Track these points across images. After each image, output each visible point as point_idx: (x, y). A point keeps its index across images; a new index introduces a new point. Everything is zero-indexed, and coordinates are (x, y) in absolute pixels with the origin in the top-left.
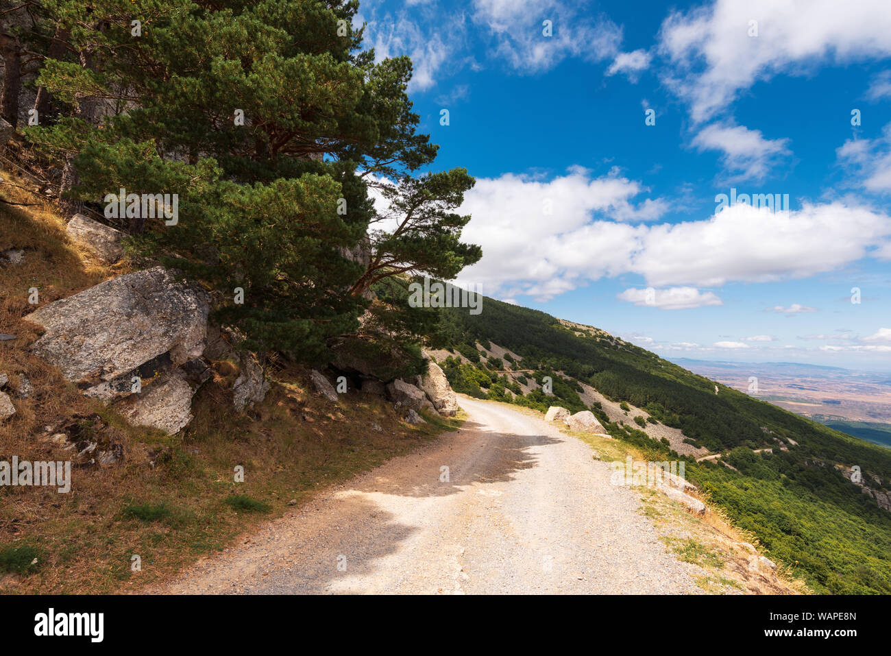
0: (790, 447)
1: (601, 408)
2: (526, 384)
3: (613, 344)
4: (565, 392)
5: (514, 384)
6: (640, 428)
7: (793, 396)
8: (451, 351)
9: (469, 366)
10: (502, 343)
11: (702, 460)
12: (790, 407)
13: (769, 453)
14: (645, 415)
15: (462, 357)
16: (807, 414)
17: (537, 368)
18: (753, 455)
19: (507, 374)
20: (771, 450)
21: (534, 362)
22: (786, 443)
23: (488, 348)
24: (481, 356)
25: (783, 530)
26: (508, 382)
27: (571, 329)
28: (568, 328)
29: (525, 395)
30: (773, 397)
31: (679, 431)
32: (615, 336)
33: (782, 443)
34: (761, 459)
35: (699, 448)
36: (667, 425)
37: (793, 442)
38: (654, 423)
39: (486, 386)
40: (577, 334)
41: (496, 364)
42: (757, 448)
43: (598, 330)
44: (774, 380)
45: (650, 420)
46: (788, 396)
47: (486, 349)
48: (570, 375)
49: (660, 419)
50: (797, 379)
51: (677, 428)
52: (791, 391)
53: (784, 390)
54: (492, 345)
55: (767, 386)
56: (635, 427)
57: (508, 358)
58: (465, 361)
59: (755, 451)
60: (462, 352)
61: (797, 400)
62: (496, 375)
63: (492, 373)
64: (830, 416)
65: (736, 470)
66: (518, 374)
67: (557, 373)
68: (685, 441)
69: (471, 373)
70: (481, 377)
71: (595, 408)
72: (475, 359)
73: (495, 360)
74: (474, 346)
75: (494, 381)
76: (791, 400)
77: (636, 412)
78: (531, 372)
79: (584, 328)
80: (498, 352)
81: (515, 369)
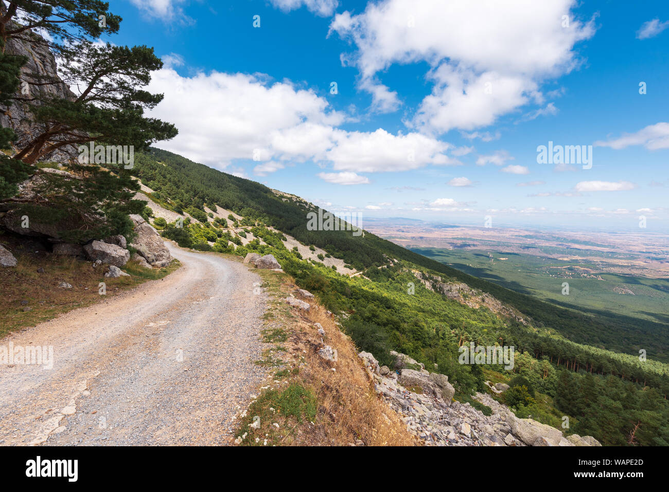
0: (395, 264)
1: (297, 250)
2: (245, 237)
3: (307, 207)
4: (274, 241)
5: (236, 238)
6: (321, 261)
7: (399, 236)
8: (181, 213)
9: (198, 225)
10: (226, 207)
11: (353, 276)
12: (397, 242)
13: (385, 268)
14: (324, 253)
15: (191, 218)
16: (404, 246)
17: (254, 225)
18: (377, 270)
19: (230, 230)
20: (386, 266)
21: (252, 221)
22: (393, 261)
23: (215, 211)
24: (208, 217)
25: (387, 307)
26: (231, 236)
27: (279, 196)
28: (278, 196)
29: (244, 245)
30: (390, 237)
31: (342, 261)
32: (309, 202)
33: (391, 262)
34: (381, 271)
35: (352, 269)
36: (336, 258)
37: (396, 261)
38: (329, 257)
39: (213, 240)
40: (284, 200)
41: (221, 223)
42: (380, 266)
43: (298, 197)
44: (391, 228)
45: (327, 256)
46: (396, 236)
47: (214, 211)
48: (278, 230)
49: (332, 254)
50: (401, 227)
51: (341, 259)
52: (398, 233)
53: (395, 233)
54: (218, 207)
55: (388, 231)
56: (318, 260)
57: (231, 218)
58: (194, 221)
59: (379, 268)
60: (191, 214)
61: (401, 238)
62: (222, 232)
63: (218, 230)
64: (413, 245)
65: (369, 279)
66: (239, 230)
67: (269, 228)
68: (345, 267)
69: (200, 231)
70: (208, 233)
71: (294, 251)
72: (204, 220)
73: (220, 220)
74: (202, 209)
75: (220, 236)
76: (397, 238)
77: (320, 251)
78: (250, 228)
79: (289, 196)
80: (223, 214)
81: (237, 227)
